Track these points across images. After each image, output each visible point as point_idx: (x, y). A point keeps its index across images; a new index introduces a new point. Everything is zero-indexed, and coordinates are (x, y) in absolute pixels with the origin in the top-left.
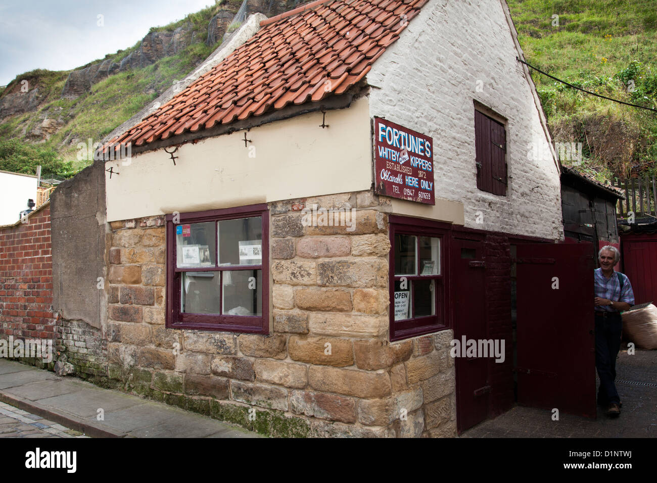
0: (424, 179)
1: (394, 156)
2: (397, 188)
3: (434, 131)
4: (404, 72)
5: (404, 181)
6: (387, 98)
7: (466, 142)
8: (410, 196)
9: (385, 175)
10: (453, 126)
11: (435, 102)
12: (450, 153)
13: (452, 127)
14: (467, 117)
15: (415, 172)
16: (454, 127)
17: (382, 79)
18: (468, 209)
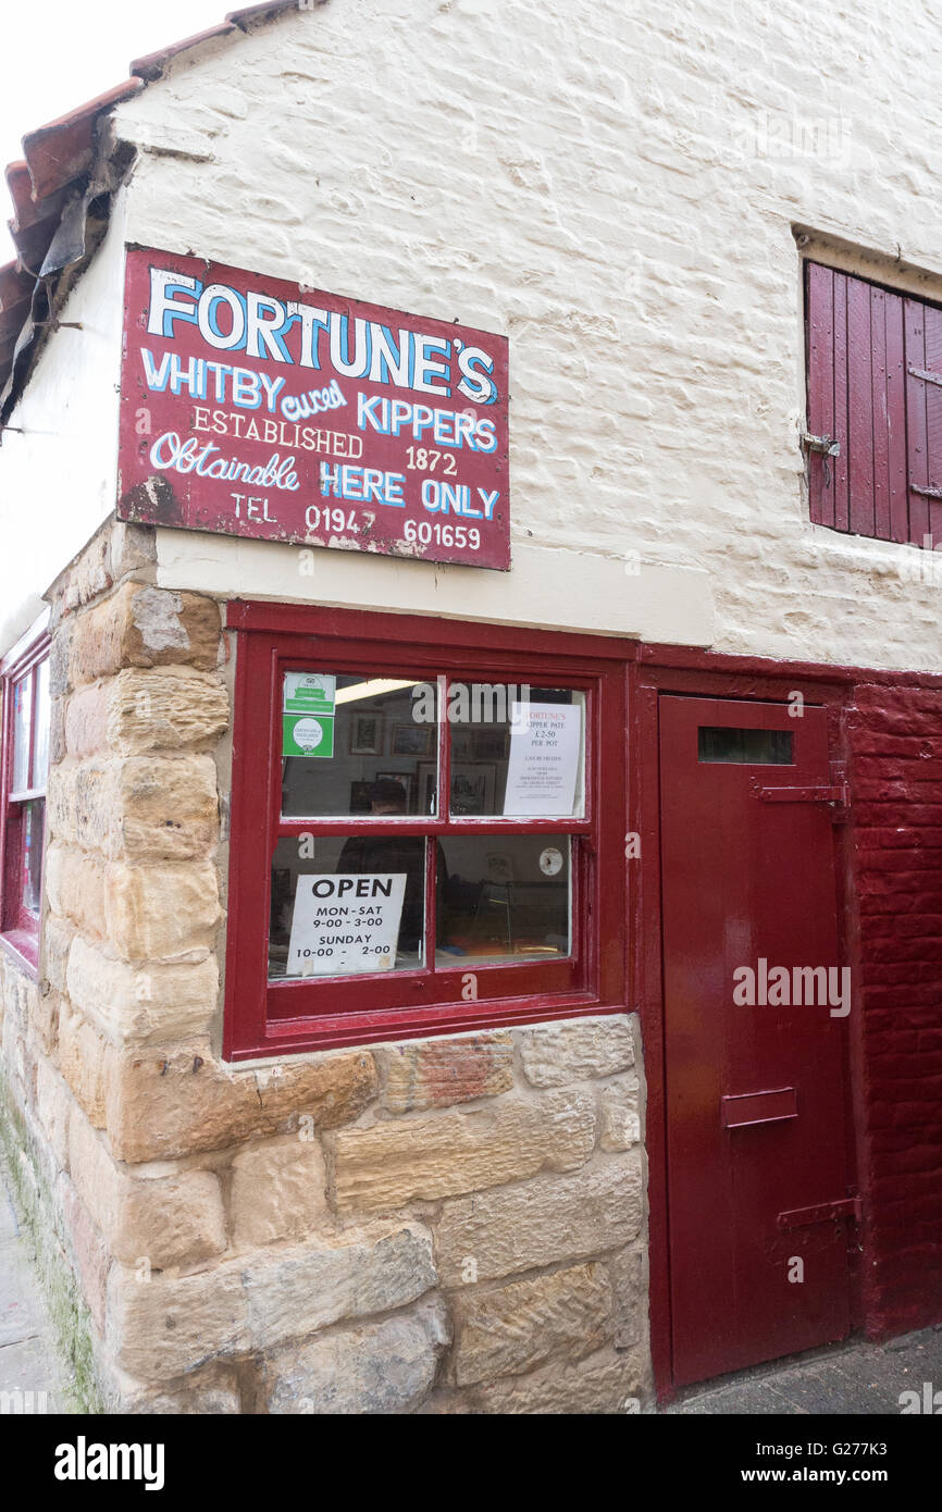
0: (441, 478)
1: (252, 389)
2: (260, 505)
3: (540, 321)
4: (362, 112)
5: (310, 481)
6: (246, 193)
7: (737, 364)
8: (348, 534)
9: (178, 454)
10: (661, 308)
11: (548, 223)
12: (641, 397)
13: (653, 310)
14: (750, 279)
15: (384, 451)
16: (670, 311)
17: (220, 129)
18: (738, 591)
